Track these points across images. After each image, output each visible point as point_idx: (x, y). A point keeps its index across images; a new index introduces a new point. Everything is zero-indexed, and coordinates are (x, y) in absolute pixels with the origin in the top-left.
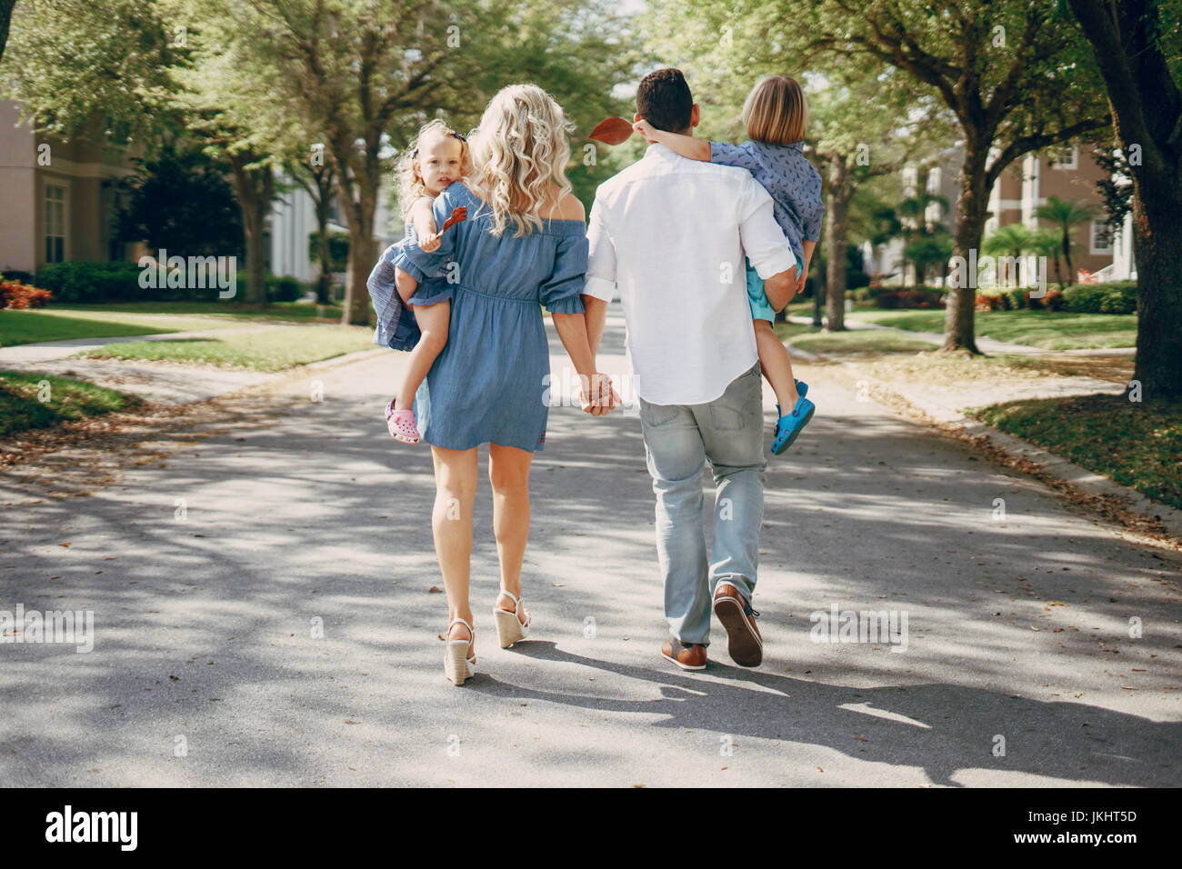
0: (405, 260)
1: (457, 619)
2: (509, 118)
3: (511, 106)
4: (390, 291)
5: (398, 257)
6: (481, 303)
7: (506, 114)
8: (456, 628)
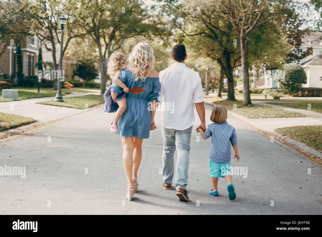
0: (114, 90)
1: (130, 184)
2: (139, 51)
3: (140, 48)
4: (110, 97)
5: (112, 89)
6: (134, 100)
7: (138, 50)
8: (130, 186)
